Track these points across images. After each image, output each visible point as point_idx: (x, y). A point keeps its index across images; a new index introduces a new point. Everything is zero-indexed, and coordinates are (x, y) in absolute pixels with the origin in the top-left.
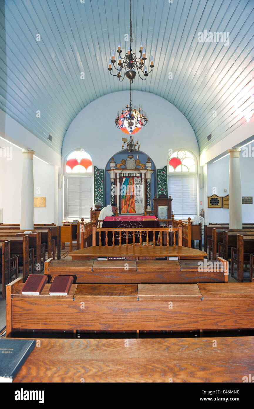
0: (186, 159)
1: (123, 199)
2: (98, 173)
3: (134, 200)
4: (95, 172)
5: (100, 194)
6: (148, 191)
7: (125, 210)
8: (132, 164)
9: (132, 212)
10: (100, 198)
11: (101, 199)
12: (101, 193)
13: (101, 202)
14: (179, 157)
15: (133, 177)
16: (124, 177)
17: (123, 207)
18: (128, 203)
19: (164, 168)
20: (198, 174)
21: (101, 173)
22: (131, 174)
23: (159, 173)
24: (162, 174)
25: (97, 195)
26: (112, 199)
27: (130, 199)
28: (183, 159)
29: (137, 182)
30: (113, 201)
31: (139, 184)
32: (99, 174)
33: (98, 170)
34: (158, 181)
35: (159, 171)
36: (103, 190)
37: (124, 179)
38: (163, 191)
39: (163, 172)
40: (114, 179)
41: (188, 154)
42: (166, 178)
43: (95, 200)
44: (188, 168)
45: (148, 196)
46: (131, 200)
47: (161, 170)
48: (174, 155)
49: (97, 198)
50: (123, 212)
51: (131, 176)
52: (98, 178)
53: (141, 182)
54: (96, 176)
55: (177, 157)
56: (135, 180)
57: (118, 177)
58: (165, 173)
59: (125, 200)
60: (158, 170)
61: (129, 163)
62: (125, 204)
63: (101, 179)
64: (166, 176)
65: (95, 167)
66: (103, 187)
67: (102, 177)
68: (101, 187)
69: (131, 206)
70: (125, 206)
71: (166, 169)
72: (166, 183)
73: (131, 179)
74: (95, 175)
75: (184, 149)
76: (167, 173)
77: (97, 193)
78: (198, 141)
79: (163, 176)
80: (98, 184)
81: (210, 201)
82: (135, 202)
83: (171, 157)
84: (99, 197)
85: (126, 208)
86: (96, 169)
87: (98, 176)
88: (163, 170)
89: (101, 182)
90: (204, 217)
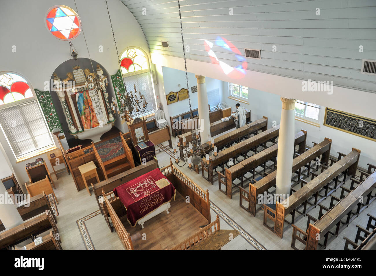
0: (137, 56)
1: (82, 115)
2: (42, 97)
3: (94, 113)
4: (38, 96)
5: (54, 119)
6: (106, 100)
7: (88, 126)
8: (82, 76)
9: (96, 126)
10: (55, 123)
11: (57, 124)
12: (55, 117)
13: (58, 127)
14: (130, 57)
15: (87, 91)
16: (76, 93)
17: (84, 123)
18: (89, 118)
19: (117, 72)
20: (150, 70)
21: (47, 96)
22: (84, 89)
23: (113, 79)
24: (117, 79)
25: (51, 120)
26: (70, 119)
27: (90, 113)
28: (134, 58)
29: (92, 95)
30: (71, 120)
31: (95, 95)
32: (44, 98)
33: (42, 93)
34: (114, 87)
35: (113, 77)
36: (55, 113)
37: (77, 95)
38: (122, 96)
39: (118, 76)
40: (65, 98)
41: (138, 51)
42: (121, 83)
43: (49, 126)
44: (140, 66)
45: (107, 105)
46: (92, 114)
47: (114, 75)
48: (124, 56)
49: (52, 124)
50: (86, 129)
51: (84, 90)
52: (45, 102)
53: (96, 93)
54: (41, 100)
55: (128, 56)
56: (89, 93)
57: (69, 94)
58: (120, 77)
59: (85, 117)
60: (111, 76)
61: (77, 75)
62: (86, 121)
63: (49, 102)
64: (121, 80)
65: (36, 90)
66: (54, 110)
67: (49, 99)
68: (52, 110)
69: (94, 120)
70: (87, 122)
71: (120, 73)
72: (122, 87)
73: (85, 93)
74: (39, 99)
75: (133, 47)
76: (121, 77)
77: (49, 119)
78: (145, 36)
79: (119, 81)
80: (47, 109)
81: (169, 98)
82: (97, 114)
83: (122, 58)
84: (53, 122)
85: (88, 124)
86: (39, 93)
87: (44, 100)
88: (116, 75)
89: (50, 105)
90: (162, 110)
